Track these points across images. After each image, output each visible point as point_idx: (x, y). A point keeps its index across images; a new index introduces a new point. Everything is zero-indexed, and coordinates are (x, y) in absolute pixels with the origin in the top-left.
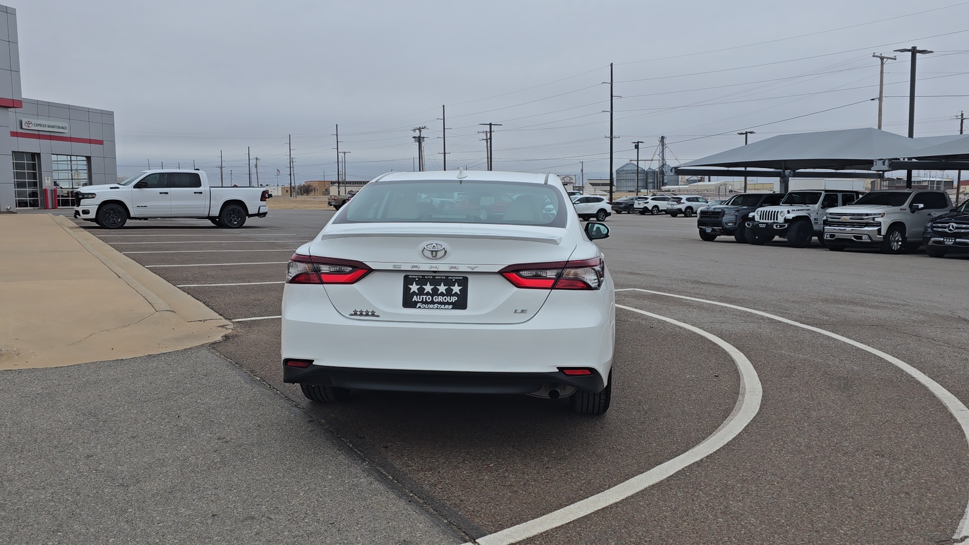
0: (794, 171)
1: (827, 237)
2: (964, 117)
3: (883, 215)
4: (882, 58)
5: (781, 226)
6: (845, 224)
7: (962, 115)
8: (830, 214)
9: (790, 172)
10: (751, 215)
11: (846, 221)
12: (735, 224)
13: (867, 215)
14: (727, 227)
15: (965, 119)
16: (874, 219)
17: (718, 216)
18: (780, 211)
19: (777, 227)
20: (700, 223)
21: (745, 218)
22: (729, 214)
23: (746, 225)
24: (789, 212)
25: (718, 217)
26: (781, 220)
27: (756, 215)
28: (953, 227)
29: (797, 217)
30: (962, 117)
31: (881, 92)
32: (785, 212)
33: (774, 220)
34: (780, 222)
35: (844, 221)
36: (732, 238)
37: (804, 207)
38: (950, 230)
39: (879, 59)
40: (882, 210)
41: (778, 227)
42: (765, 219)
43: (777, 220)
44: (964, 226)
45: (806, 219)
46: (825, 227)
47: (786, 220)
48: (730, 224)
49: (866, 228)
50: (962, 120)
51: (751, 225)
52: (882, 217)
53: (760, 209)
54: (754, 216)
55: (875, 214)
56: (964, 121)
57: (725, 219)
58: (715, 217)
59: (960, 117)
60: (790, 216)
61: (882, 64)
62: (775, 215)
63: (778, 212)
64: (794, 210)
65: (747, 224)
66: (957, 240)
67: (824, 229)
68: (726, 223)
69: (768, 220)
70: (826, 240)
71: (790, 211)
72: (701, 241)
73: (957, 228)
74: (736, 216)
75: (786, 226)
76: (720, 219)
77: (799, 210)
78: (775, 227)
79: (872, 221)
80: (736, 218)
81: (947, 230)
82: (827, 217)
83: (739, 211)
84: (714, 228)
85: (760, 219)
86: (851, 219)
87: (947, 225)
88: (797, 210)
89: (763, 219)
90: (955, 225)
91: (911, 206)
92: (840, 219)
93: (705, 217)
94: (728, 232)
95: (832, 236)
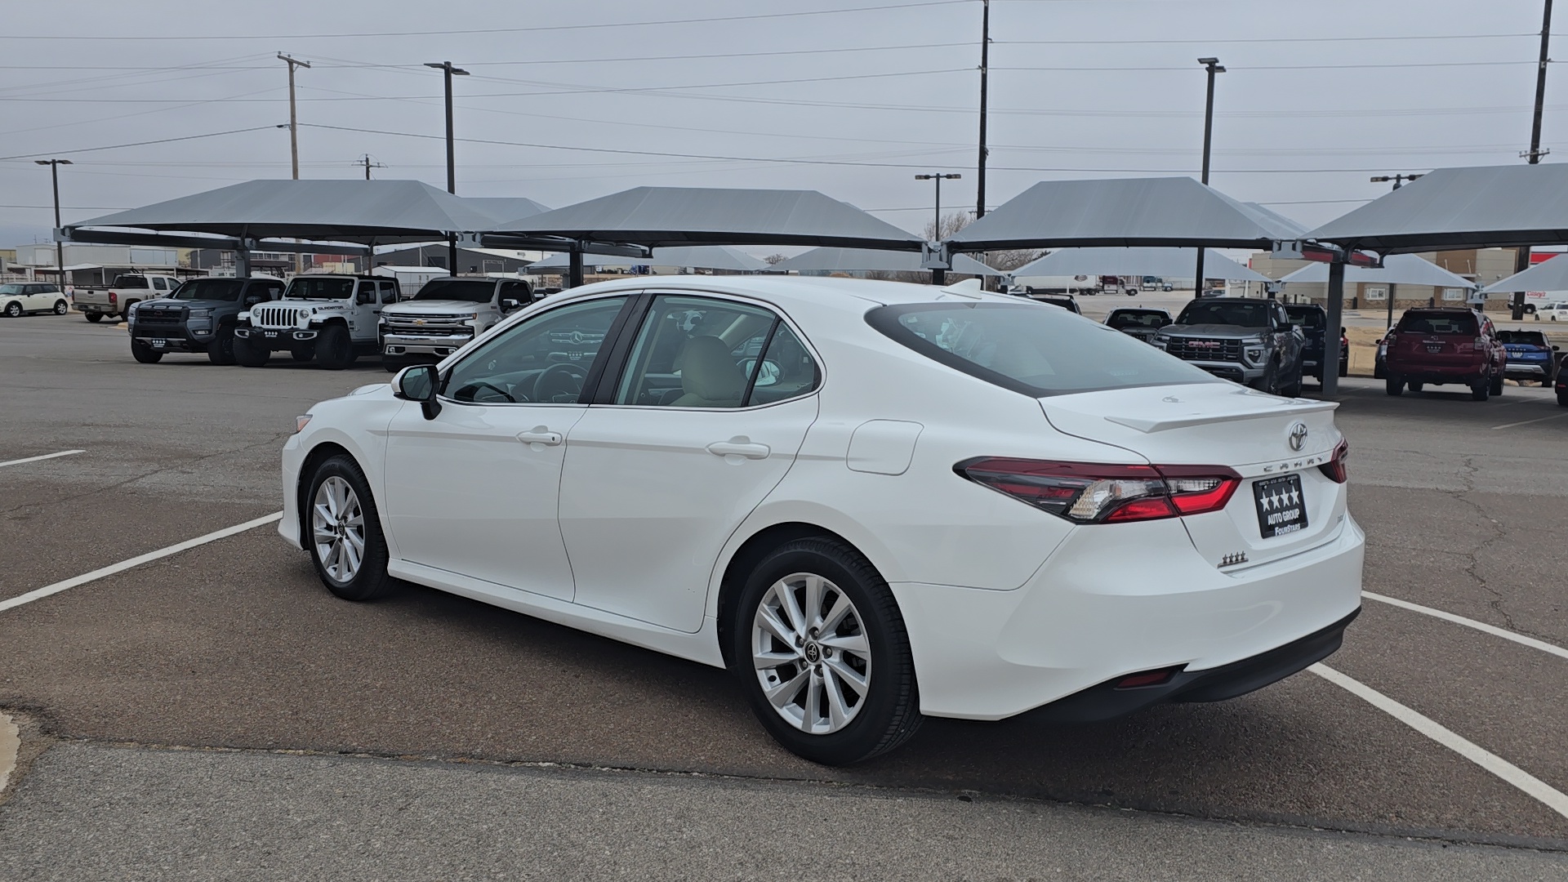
0: (258, 240)
1: (389, 352)
2: (370, 163)
3: (474, 316)
4: (291, 63)
5: (305, 335)
6: (420, 330)
7: (367, 160)
8: (392, 314)
9: (251, 242)
10: (242, 316)
11: (421, 326)
12: (210, 331)
13: (453, 316)
14: (195, 337)
15: (371, 166)
16: (462, 322)
17: (178, 318)
18: (299, 310)
19: (298, 336)
20: (136, 331)
21: (230, 322)
22: (198, 315)
23: (236, 333)
24: (315, 312)
25: (177, 321)
26: (302, 324)
27: (253, 316)
28: (578, 336)
29: (330, 319)
30: (367, 163)
31: (293, 116)
32: (311, 312)
33: (289, 324)
34: (301, 328)
35: (418, 325)
36: (205, 356)
37: (332, 303)
38: (576, 341)
39: (286, 62)
40: (471, 308)
41: (301, 336)
42: (273, 324)
43: (295, 324)
44: (593, 335)
45: (339, 321)
46: (385, 336)
47: (313, 326)
48: (199, 333)
49: (453, 337)
50: (368, 168)
51: (247, 334)
52: (474, 318)
53: (259, 307)
54: (249, 318)
55: (463, 315)
56: (370, 169)
57: (192, 323)
58: (170, 321)
59: (365, 163)
60: (320, 318)
61: (291, 71)
62: (291, 317)
63: (296, 311)
64: (322, 309)
65: (239, 332)
66: (585, 354)
67: (382, 339)
68: (194, 331)
69: (278, 324)
70: (388, 356)
71: (317, 310)
72: (133, 363)
73: (584, 339)
74: (211, 317)
75: (315, 334)
76: (180, 324)
77: (327, 308)
78: (295, 337)
79: (460, 326)
80: (211, 322)
81: (571, 342)
82: (386, 320)
83: (214, 309)
84: (168, 339)
85: (262, 323)
86: (428, 323)
87: (570, 334)
88: (325, 308)
89: (268, 324)
90: (581, 335)
91: (500, 301)
92: (411, 322)
93: (148, 320)
94: (194, 346)
95: (397, 349)
